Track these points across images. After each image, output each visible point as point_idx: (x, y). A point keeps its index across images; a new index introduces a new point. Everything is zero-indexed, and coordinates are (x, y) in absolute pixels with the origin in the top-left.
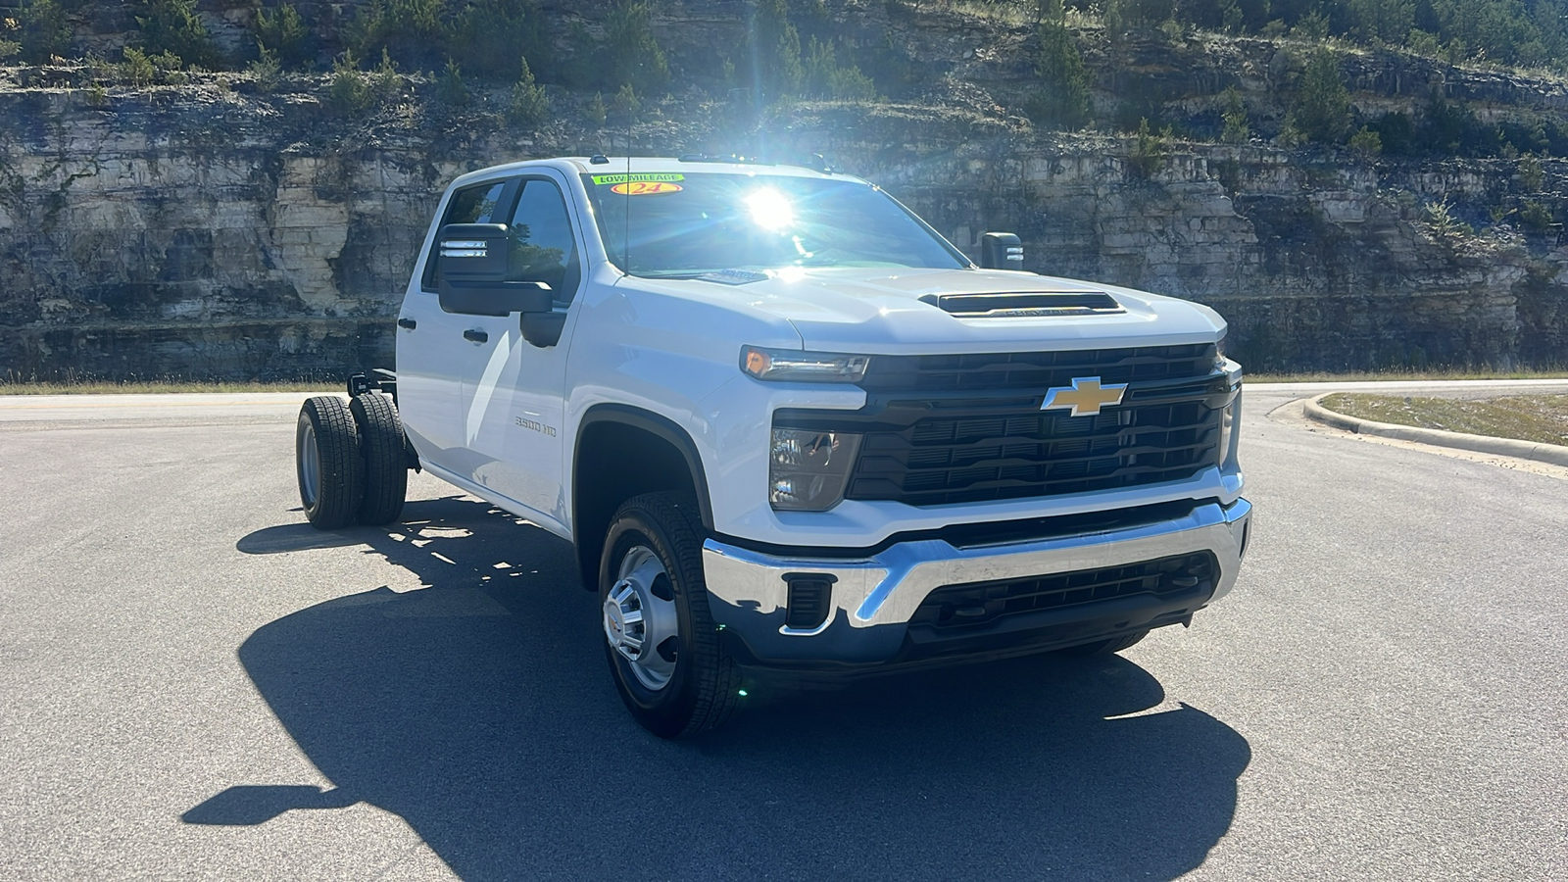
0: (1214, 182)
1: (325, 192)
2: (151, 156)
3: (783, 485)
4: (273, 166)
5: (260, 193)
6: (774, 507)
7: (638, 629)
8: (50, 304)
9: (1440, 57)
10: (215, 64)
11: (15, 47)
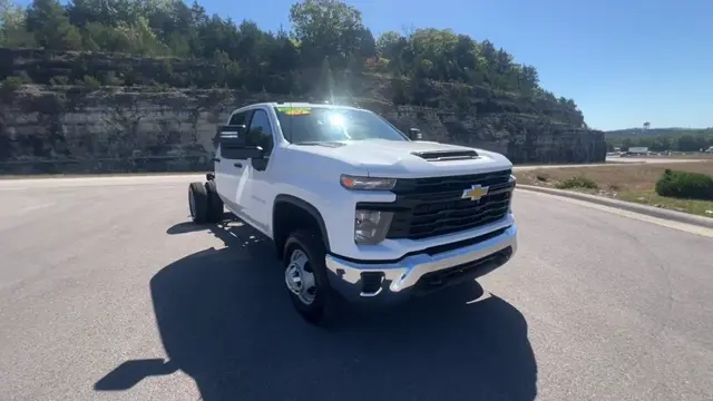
0: (438, 118)
1: (210, 121)
2: (162, 111)
3: (359, 232)
4: (195, 113)
5: (193, 120)
6: (356, 242)
7: (299, 283)
8: (135, 151)
9: (490, 89)
10: (179, 86)
11: (122, 82)
